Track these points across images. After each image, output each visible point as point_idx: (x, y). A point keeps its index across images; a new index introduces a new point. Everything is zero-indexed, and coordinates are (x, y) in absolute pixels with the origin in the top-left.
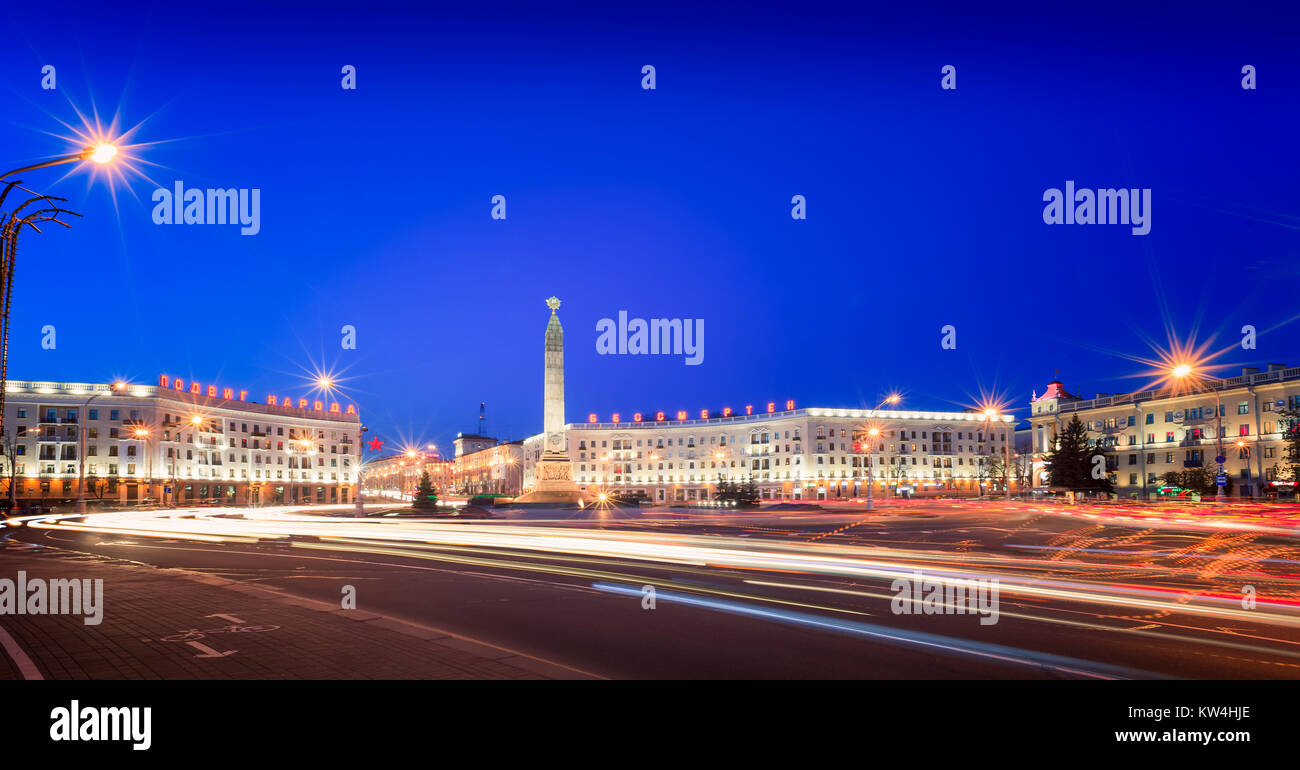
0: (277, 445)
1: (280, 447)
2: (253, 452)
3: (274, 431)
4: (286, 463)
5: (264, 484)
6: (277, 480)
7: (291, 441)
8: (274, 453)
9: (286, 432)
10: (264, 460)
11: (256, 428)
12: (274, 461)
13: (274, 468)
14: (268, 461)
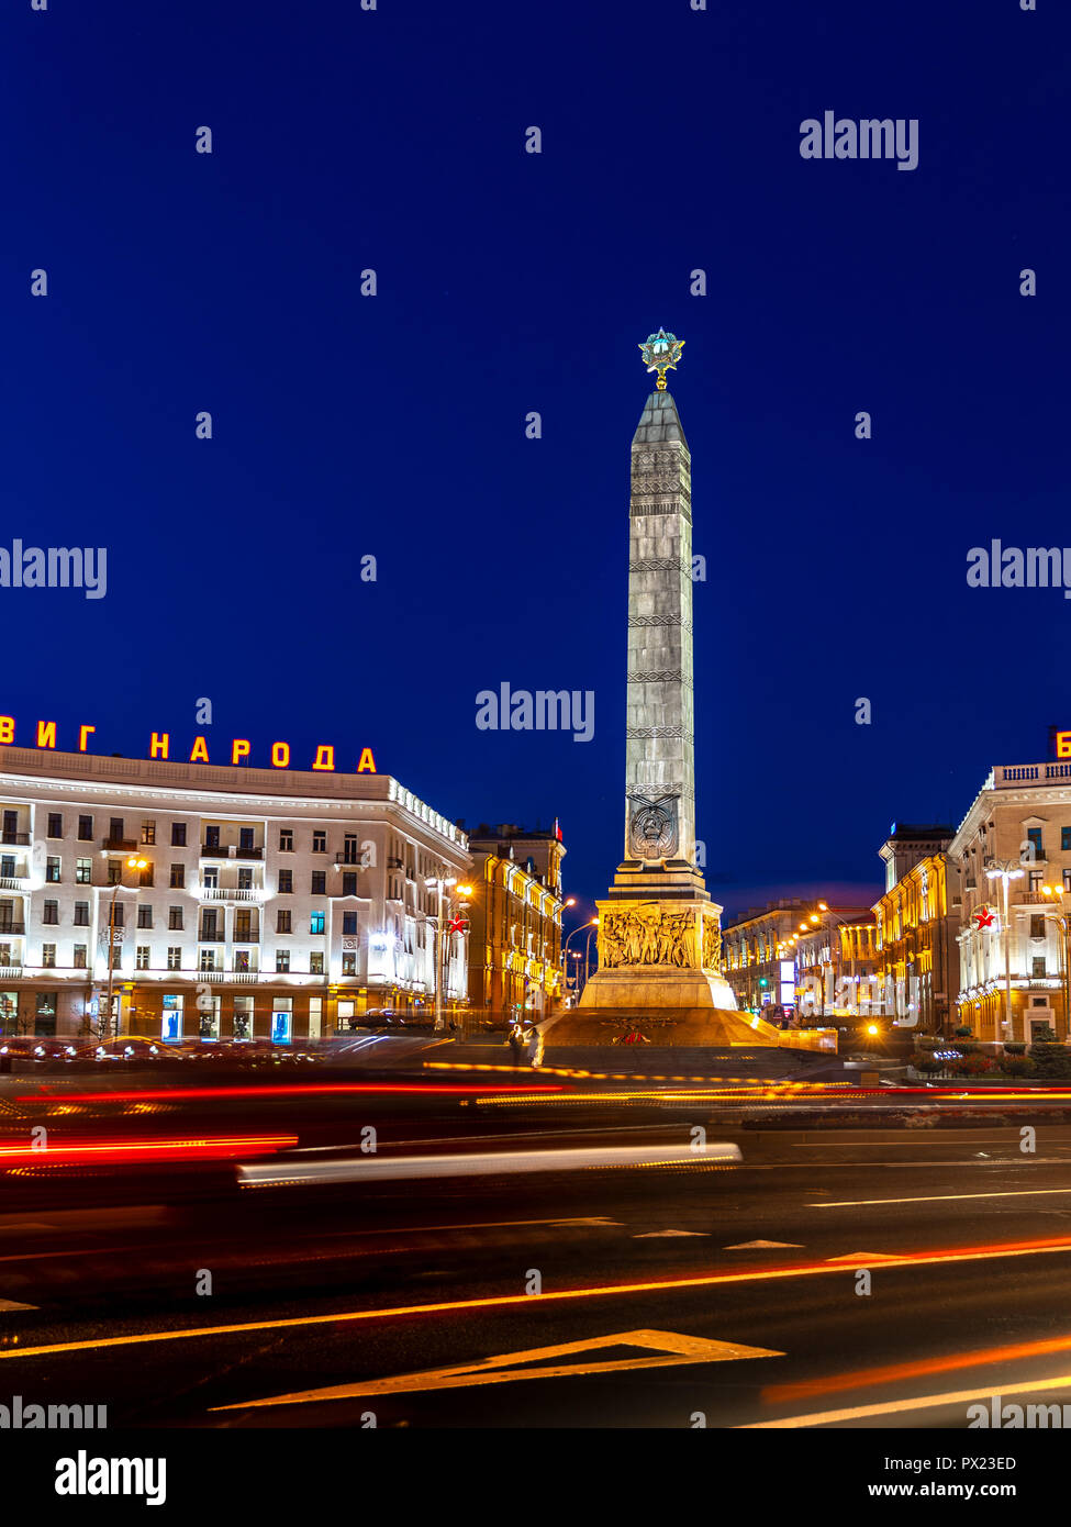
0: (168, 872)
1: (178, 879)
2: (102, 896)
3: (164, 833)
4: (193, 923)
5: (128, 987)
6: (166, 976)
7: (205, 863)
8: (162, 899)
9: (196, 840)
10: (132, 917)
11: (117, 825)
12: (161, 918)
13: (159, 941)
14: (145, 920)
